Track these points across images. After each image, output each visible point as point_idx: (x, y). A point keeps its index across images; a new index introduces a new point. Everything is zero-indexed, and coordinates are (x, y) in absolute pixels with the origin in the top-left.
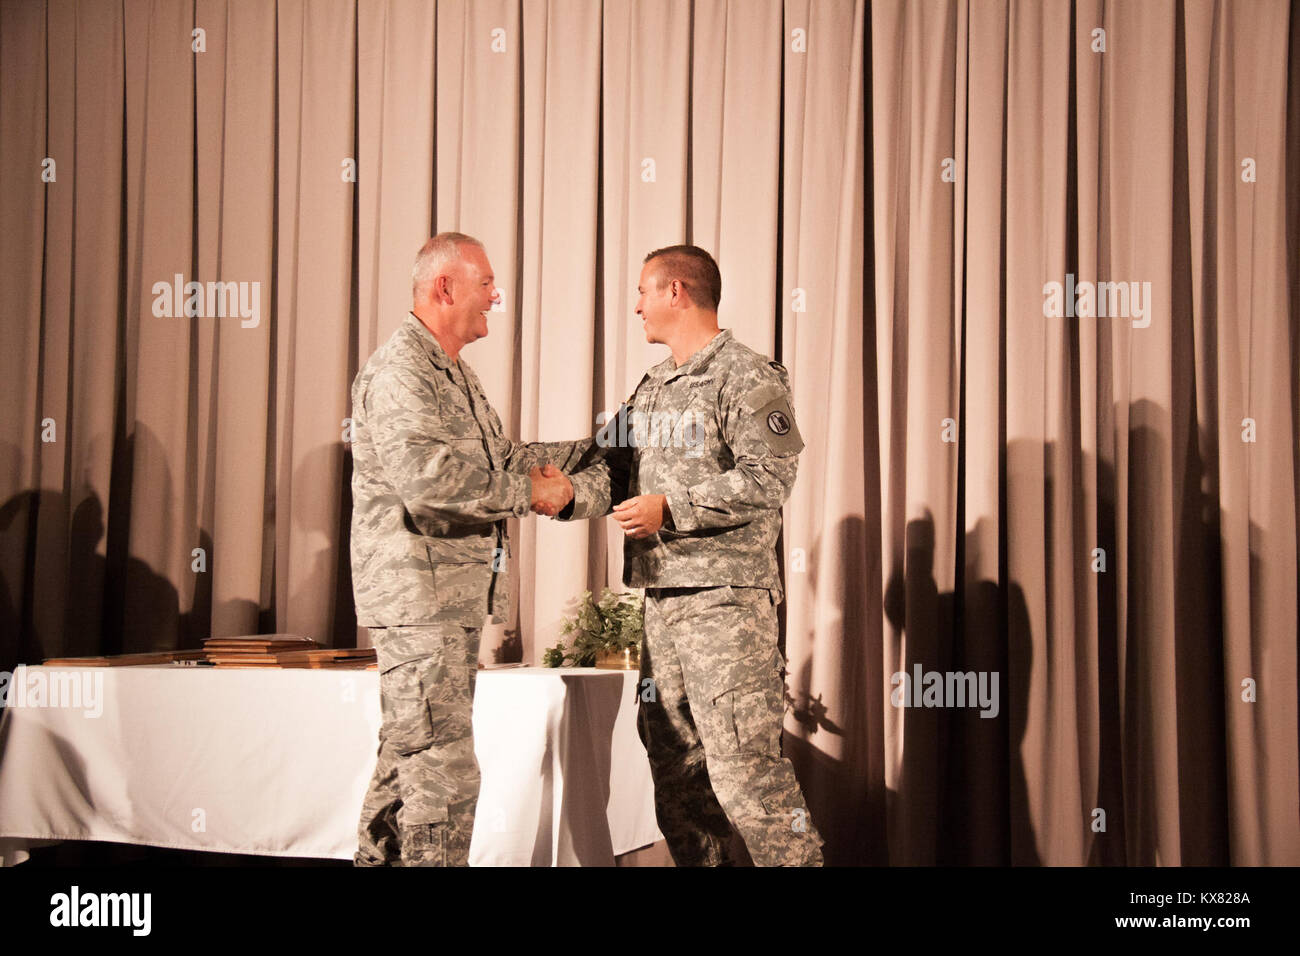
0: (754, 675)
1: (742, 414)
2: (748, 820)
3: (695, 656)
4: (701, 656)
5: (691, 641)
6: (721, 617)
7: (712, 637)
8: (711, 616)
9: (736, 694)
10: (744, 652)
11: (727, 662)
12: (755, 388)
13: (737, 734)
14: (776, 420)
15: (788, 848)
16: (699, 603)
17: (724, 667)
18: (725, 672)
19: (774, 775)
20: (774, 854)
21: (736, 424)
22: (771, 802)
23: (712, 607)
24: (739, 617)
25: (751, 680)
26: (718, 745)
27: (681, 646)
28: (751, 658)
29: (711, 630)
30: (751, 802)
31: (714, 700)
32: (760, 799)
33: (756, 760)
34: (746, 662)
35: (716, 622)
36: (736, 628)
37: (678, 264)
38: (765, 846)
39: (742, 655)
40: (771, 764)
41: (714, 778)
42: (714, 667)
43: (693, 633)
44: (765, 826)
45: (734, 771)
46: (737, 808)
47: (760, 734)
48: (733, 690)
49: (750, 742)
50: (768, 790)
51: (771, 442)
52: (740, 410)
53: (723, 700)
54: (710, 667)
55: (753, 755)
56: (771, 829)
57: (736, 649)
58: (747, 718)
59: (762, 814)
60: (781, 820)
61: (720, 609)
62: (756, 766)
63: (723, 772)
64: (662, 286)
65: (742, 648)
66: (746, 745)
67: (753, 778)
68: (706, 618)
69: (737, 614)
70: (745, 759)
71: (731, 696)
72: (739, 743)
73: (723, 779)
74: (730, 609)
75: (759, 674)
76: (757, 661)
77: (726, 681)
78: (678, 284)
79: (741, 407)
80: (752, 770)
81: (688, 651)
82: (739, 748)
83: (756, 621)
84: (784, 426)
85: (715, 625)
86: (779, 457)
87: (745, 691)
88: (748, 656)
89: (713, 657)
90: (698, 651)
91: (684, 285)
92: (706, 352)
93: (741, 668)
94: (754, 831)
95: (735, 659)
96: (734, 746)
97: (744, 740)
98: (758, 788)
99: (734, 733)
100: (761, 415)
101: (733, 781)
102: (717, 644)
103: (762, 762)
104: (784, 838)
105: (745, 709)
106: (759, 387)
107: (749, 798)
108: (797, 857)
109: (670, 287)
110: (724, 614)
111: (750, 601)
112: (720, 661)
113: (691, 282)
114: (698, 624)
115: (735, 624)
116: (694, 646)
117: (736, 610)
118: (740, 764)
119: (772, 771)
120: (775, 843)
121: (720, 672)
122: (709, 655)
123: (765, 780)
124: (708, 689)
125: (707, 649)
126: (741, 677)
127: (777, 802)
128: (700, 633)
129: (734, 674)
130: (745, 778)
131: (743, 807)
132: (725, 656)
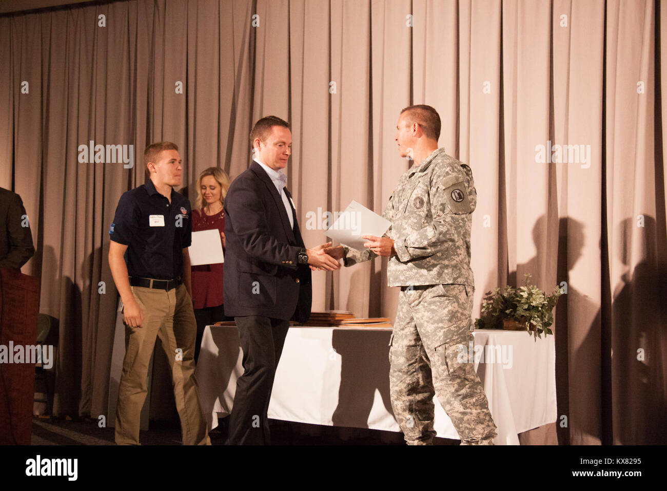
0: (457, 335)
1: (439, 189)
2: (453, 412)
3: (426, 324)
4: (428, 324)
5: (423, 316)
6: (438, 304)
7: (434, 315)
8: (434, 302)
9: (447, 345)
10: (451, 322)
11: (442, 328)
12: (448, 177)
13: (447, 366)
14: (456, 194)
15: (475, 429)
16: (428, 294)
17: (440, 331)
18: (441, 334)
19: (468, 388)
20: (467, 431)
21: (435, 195)
22: (467, 403)
23: (434, 297)
24: (448, 303)
25: (455, 338)
26: (438, 372)
27: (418, 318)
28: (456, 325)
29: (433, 311)
30: (456, 402)
31: (435, 348)
32: (460, 401)
33: (458, 380)
34: (452, 328)
35: (436, 306)
36: (447, 310)
37: (417, 114)
38: (462, 427)
39: (450, 324)
40: (467, 382)
41: (436, 389)
42: (435, 331)
43: (425, 312)
44: (462, 416)
45: (447, 385)
46: (447, 405)
47: (460, 367)
48: (445, 344)
49: (454, 372)
50: (465, 397)
51: (452, 205)
52: (438, 187)
53: (440, 349)
54: (433, 331)
55: (457, 378)
56: (466, 418)
57: (447, 321)
58: (453, 359)
59: (461, 409)
60: (471, 414)
61: (437, 299)
62: (459, 384)
63: (441, 386)
64: (408, 126)
65: (450, 320)
66: (453, 373)
67: (457, 391)
68: (430, 304)
69: (447, 301)
70: (452, 379)
71: (444, 347)
72: (449, 371)
73: (441, 389)
74: (443, 299)
75: (459, 334)
76: (459, 327)
77: (441, 339)
78: (416, 125)
79: (439, 186)
80: (456, 386)
81: (422, 321)
82: (449, 374)
83: (458, 305)
84: (460, 198)
85: (436, 308)
86: (455, 214)
87: (451, 344)
88: (454, 324)
89: (434, 325)
90: (427, 321)
91: (420, 125)
92: (428, 160)
93: (449, 330)
94: (456, 418)
95: (446, 326)
96: (446, 373)
97: (451, 370)
98: (460, 395)
99: (446, 367)
100: (448, 190)
101: (446, 391)
102: (436, 318)
103: (462, 381)
104: (473, 423)
105: (451, 354)
106: (450, 176)
107: (455, 400)
108: (480, 434)
109: (413, 126)
110: (440, 302)
111: (454, 293)
112: (438, 328)
113: (424, 124)
114: (427, 307)
115: (446, 307)
116: (425, 318)
117: (446, 299)
118: (449, 382)
119: (467, 386)
120: (468, 426)
121: (438, 333)
122: (432, 324)
123: (463, 391)
124: (432, 343)
125: (430, 321)
126: (449, 337)
127: (470, 403)
128: (428, 312)
129: (445, 335)
130: (453, 390)
131: (451, 405)
132: (441, 325)
